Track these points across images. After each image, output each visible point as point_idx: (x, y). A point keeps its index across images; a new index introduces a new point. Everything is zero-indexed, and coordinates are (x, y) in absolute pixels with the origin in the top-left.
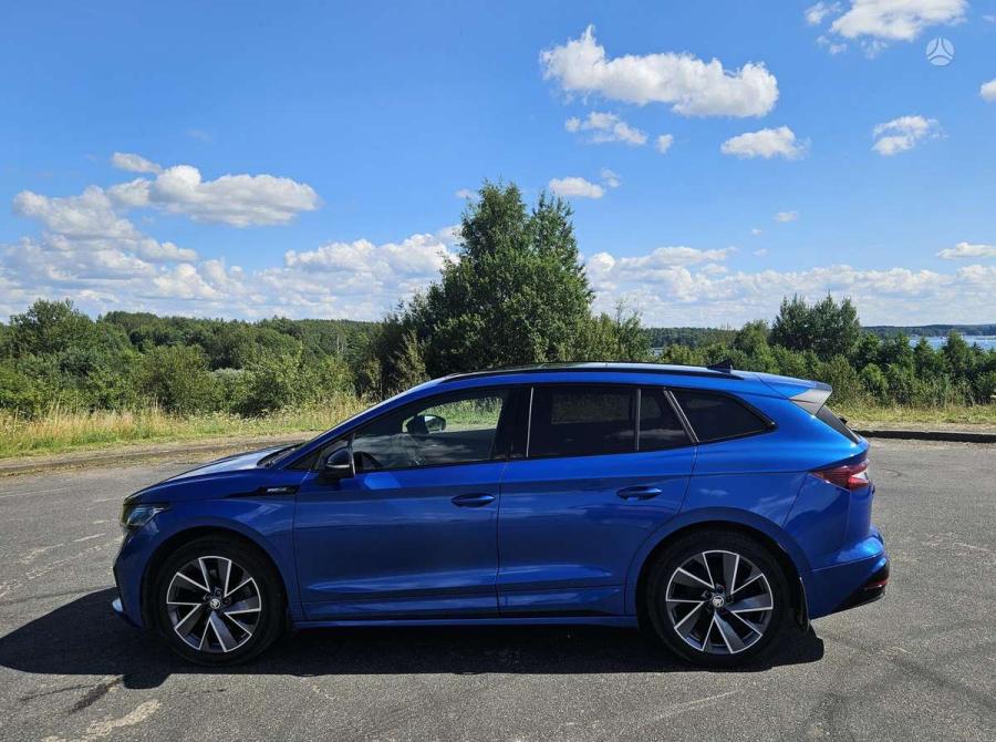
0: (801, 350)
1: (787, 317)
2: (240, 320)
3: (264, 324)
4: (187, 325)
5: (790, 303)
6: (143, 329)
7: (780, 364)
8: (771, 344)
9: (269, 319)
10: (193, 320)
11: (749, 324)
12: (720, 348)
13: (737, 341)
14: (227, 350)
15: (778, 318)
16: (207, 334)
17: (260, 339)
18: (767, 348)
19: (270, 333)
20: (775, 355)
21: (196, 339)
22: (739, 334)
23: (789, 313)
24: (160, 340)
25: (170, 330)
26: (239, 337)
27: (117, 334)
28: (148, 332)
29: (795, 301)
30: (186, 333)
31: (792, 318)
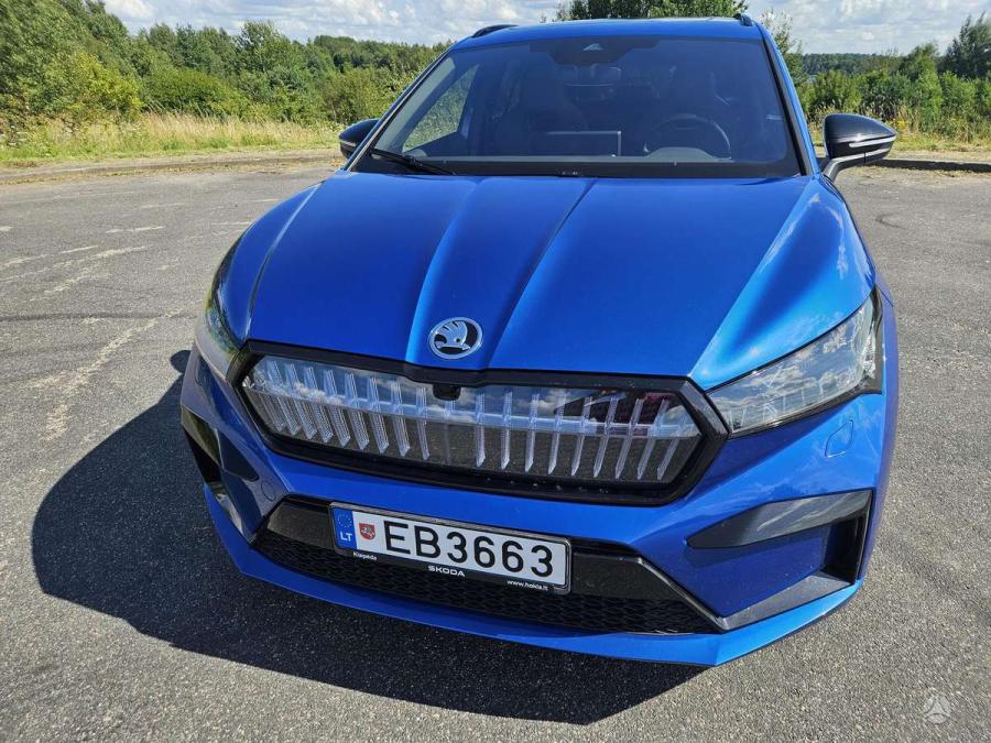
0: (974, 78)
1: (966, 39)
2: (420, 45)
4: (378, 49)
5: (974, 23)
6: (343, 52)
7: (945, 94)
8: (940, 71)
10: (382, 44)
11: (918, 49)
12: (881, 75)
13: (901, 67)
15: (955, 41)
16: (393, 57)
18: (935, 75)
20: (942, 83)
21: (384, 62)
22: (905, 59)
23: (970, 35)
24: (357, 63)
25: (365, 54)
27: (324, 56)
28: (347, 55)
29: (980, 21)
30: (377, 56)
31: (972, 39)
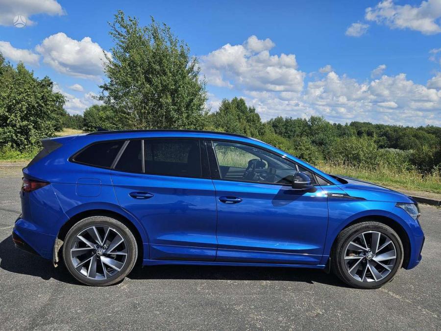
3: (421, 128)
6: (363, 129)
9: (424, 126)
14: (397, 140)
16: (390, 132)
17: (415, 136)
19: (421, 133)
21: (385, 134)
24: (369, 134)
25: (375, 130)
26: (404, 135)
28: (365, 131)
30: (381, 131)
